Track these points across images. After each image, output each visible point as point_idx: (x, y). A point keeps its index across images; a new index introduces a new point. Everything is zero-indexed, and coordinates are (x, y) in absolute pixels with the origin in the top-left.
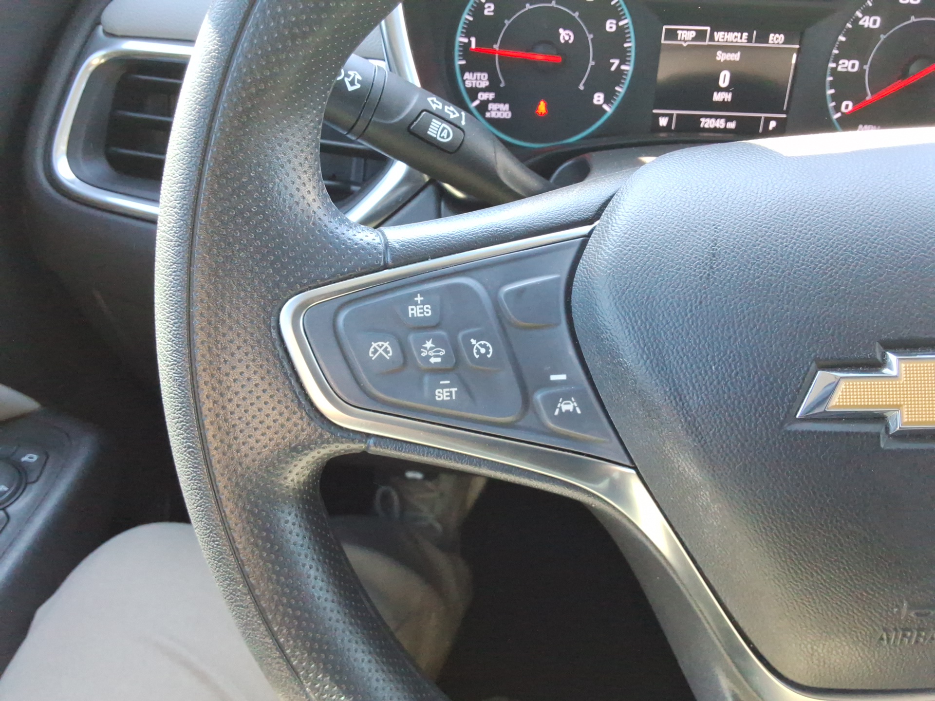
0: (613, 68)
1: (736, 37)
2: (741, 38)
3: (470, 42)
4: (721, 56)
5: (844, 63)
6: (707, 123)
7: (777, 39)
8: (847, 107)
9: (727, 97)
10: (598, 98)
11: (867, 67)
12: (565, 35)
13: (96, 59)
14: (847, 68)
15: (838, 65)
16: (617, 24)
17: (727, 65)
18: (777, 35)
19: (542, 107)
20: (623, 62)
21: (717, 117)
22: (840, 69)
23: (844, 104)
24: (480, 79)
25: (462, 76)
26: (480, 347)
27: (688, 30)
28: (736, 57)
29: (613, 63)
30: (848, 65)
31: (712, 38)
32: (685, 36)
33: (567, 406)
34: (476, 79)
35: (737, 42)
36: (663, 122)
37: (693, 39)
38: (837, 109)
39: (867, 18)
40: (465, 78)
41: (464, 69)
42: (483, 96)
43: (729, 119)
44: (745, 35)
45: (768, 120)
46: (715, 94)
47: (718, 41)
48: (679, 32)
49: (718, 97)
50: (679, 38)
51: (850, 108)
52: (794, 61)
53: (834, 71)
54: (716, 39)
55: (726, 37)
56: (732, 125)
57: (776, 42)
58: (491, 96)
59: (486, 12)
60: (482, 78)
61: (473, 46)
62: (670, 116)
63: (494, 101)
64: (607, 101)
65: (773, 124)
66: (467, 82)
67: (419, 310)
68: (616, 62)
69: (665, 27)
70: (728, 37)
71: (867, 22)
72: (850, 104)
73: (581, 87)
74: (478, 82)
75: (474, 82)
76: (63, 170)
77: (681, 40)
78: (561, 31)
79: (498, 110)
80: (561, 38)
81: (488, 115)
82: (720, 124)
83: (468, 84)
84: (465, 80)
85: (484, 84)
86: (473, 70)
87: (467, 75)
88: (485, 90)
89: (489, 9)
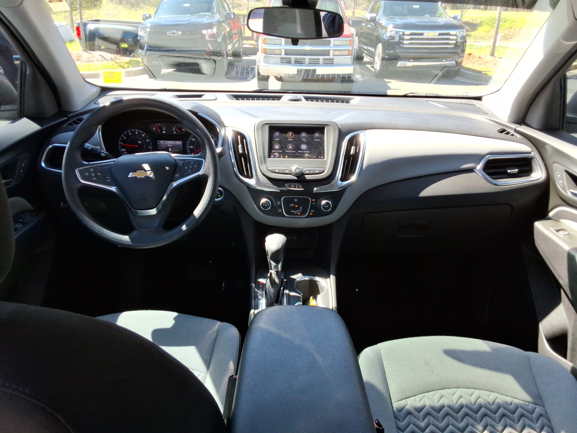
3: (122, 143)
4: (169, 146)
8: (193, 154)
11: (194, 147)
12: (140, 142)
13: (50, 147)
16: (149, 140)
20: (151, 147)
25: (121, 149)
26: (99, 174)
27: (162, 141)
28: (171, 146)
30: (191, 147)
33: (109, 180)
37: (163, 143)
41: (121, 148)
42: (125, 153)
44: (172, 142)
48: (160, 142)
52: (182, 146)
53: (189, 148)
54: (167, 143)
55: (169, 142)
58: (127, 153)
67: (92, 170)
69: (158, 141)
71: (193, 139)
73: (144, 151)
76: (43, 164)
83: (122, 151)
84: (121, 150)
85: (125, 151)
86: (123, 148)
87: (122, 149)
88: (125, 152)
89: (125, 138)
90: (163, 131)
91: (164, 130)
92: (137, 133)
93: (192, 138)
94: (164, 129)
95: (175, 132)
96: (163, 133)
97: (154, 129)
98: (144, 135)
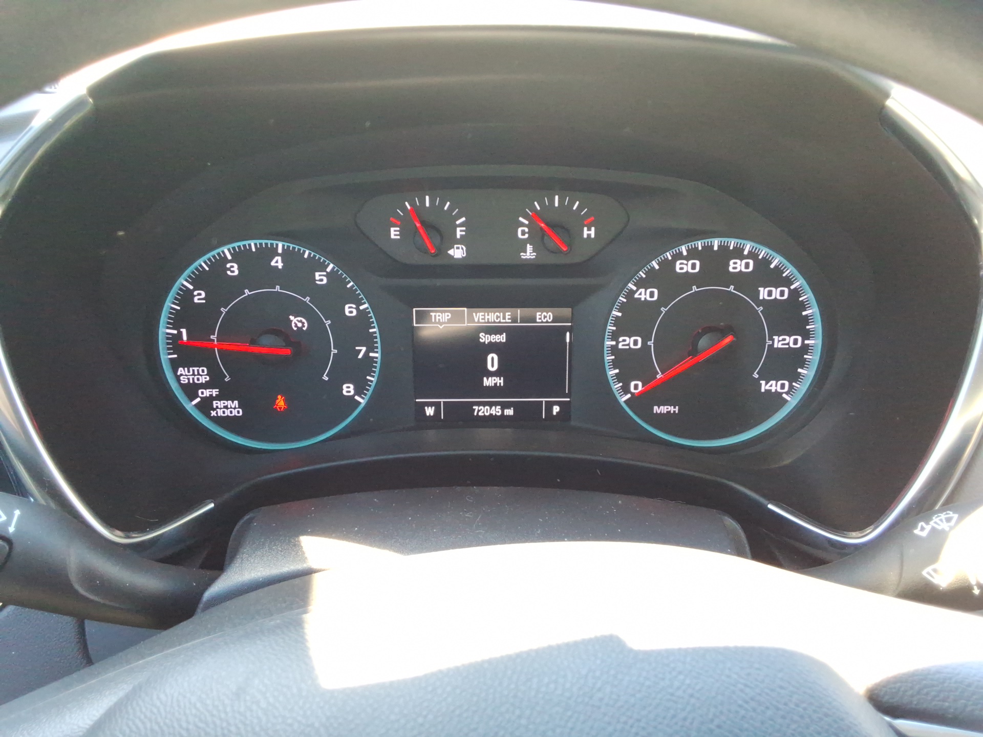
0: (360, 356)
1: (498, 317)
2: (504, 318)
3: (180, 333)
4: (485, 338)
5: (624, 341)
6: (483, 411)
7: (545, 317)
8: (636, 387)
9: (500, 381)
10: (348, 389)
11: (651, 343)
12: (297, 322)
14: (628, 345)
15: (618, 343)
16: (357, 309)
17: (493, 347)
18: (545, 314)
19: (281, 402)
20: (370, 349)
21: (491, 404)
22: (620, 346)
23: (633, 384)
24: (199, 374)
25: (175, 371)
27: (442, 312)
28: (502, 338)
29: (361, 350)
30: (629, 342)
31: (471, 319)
32: (440, 318)
34: (194, 374)
35: (500, 322)
36: (430, 411)
37: (449, 321)
38: (626, 390)
39: (643, 290)
40: (179, 374)
41: (175, 365)
42: (207, 393)
43: (504, 406)
44: (508, 315)
45: (550, 406)
46: (485, 379)
47: (479, 322)
48: (433, 314)
49: (488, 382)
50: (433, 321)
51: (640, 388)
52: (568, 340)
53: (614, 350)
54: (476, 320)
55: (487, 317)
56: (509, 412)
57: (545, 321)
58: (215, 392)
59: (196, 300)
60: (201, 373)
61: (185, 338)
62: (437, 405)
63: (219, 398)
64: (359, 391)
65: (556, 409)
66: (182, 378)
68: (364, 349)
69: (414, 309)
70: (490, 317)
71: (643, 295)
72: (640, 384)
73: (326, 378)
74: (196, 378)
75: (191, 378)
77: (435, 322)
78: (292, 318)
79: (226, 407)
80: (293, 325)
81: (213, 413)
82: (496, 411)
83: (184, 380)
84: (178, 378)
85: (204, 379)
86: (187, 365)
87: (181, 371)
88: (205, 386)
89: (199, 297)
90: (453, 241)
91: (462, 241)
92: (277, 262)
93: (641, 284)
94: (459, 232)
95: (529, 248)
96: (452, 257)
97: (394, 233)
98: (328, 275)
